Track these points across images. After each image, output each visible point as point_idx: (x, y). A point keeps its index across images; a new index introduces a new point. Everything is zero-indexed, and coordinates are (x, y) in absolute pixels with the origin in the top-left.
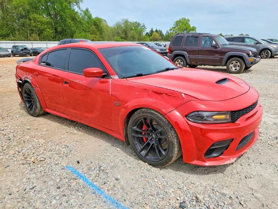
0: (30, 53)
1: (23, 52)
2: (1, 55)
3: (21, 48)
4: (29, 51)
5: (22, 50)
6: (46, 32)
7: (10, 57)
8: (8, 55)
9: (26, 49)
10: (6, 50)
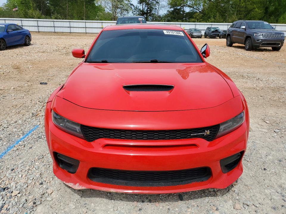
0: (220, 35)
1: (214, 33)
2: (194, 36)
3: (212, 30)
4: (219, 33)
5: (213, 32)
6: (253, 13)
7: (201, 38)
8: (200, 36)
9: (217, 31)
10: (199, 31)
